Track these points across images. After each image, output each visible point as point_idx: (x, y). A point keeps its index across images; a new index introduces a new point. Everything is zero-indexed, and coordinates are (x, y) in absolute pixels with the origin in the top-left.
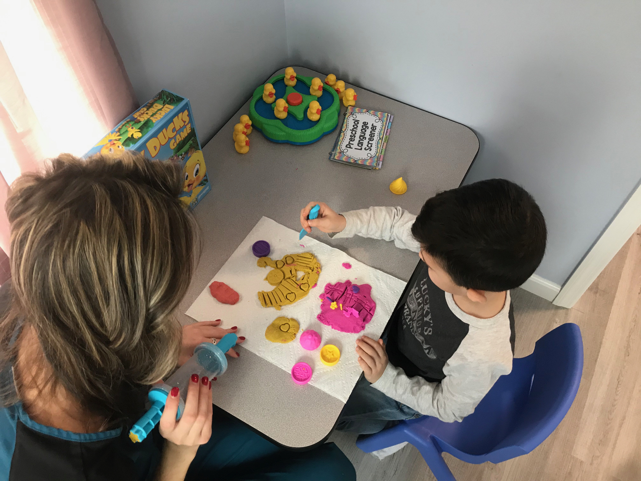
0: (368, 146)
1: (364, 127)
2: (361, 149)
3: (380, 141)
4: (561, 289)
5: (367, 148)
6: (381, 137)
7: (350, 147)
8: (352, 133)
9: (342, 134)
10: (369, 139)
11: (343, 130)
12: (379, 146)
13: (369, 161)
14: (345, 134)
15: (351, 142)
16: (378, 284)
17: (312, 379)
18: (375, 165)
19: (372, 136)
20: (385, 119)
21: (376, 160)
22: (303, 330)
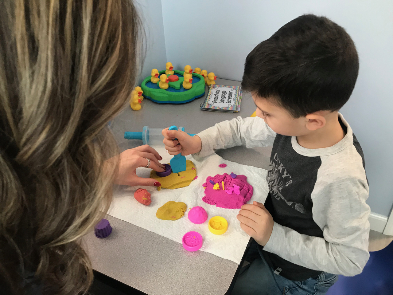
0: (228, 101)
1: (224, 93)
2: (224, 103)
3: (237, 99)
4: (388, 218)
5: (228, 102)
6: (237, 96)
7: (215, 102)
8: (215, 96)
9: (208, 97)
10: (228, 98)
11: (209, 94)
12: (236, 101)
13: (230, 108)
14: (211, 97)
15: (215, 100)
16: (252, 175)
17: (203, 246)
18: (235, 109)
19: (230, 97)
20: (238, 89)
21: (235, 107)
22: (190, 208)
